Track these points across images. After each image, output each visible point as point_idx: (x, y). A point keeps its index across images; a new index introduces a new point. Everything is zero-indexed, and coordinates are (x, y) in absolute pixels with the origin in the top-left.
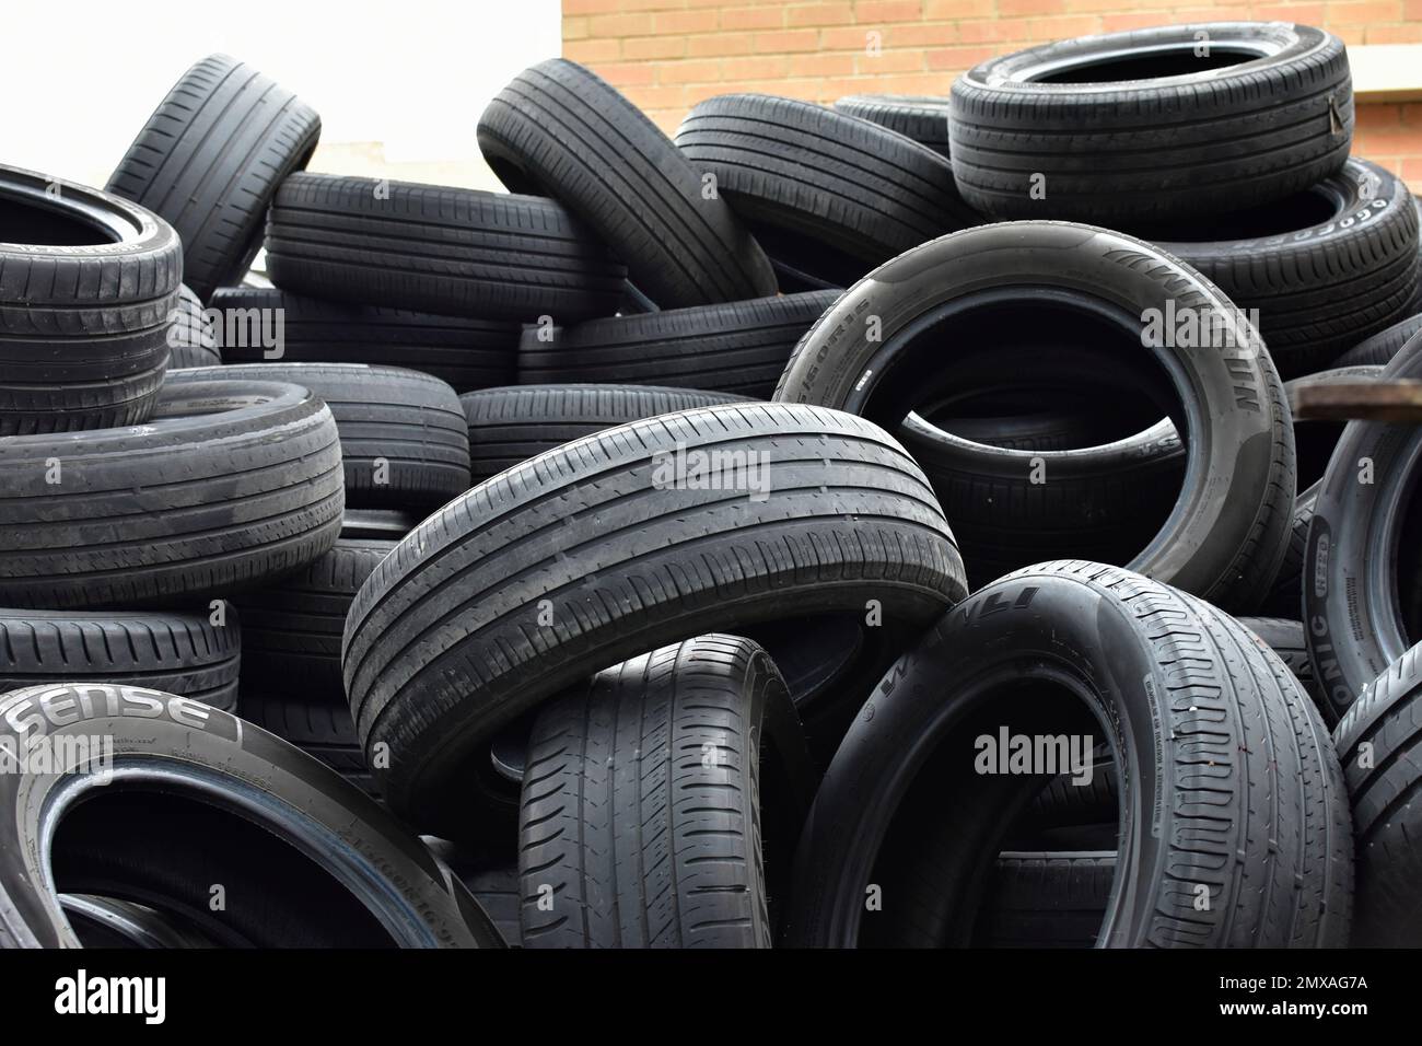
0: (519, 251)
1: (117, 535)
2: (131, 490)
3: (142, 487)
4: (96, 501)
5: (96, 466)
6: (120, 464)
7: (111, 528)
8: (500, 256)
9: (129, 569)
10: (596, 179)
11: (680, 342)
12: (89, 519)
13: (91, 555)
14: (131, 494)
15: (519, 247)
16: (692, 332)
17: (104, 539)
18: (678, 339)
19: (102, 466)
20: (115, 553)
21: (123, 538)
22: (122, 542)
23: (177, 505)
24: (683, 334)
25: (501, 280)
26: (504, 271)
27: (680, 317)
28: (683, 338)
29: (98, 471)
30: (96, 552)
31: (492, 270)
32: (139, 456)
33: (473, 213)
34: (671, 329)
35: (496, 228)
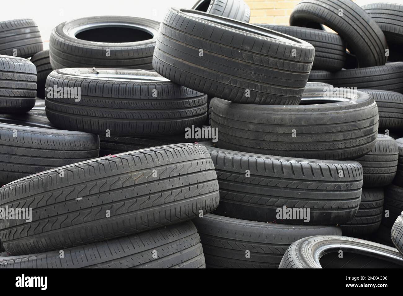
0: (332, 49)
1: (352, 136)
2: (355, 122)
3: (358, 121)
4: (348, 125)
5: (347, 114)
6: (352, 113)
7: (350, 134)
8: (327, 50)
9: (353, 147)
10: (352, 27)
11: (373, 77)
12: (345, 131)
13: (345, 143)
14: (355, 123)
15: (331, 47)
16: (376, 74)
17: (349, 137)
18: (372, 76)
19: (348, 114)
20: (351, 142)
21: (353, 137)
22: (353, 138)
23: (365, 126)
24: (374, 75)
25: (326, 57)
26: (328, 55)
27: (372, 70)
28: (374, 76)
29: (348, 115)
30: (346, 142)
31: (324, 54)
32: (356, 111)
33: (320, 37)
34: (370, 73)
35: (326, 41)
